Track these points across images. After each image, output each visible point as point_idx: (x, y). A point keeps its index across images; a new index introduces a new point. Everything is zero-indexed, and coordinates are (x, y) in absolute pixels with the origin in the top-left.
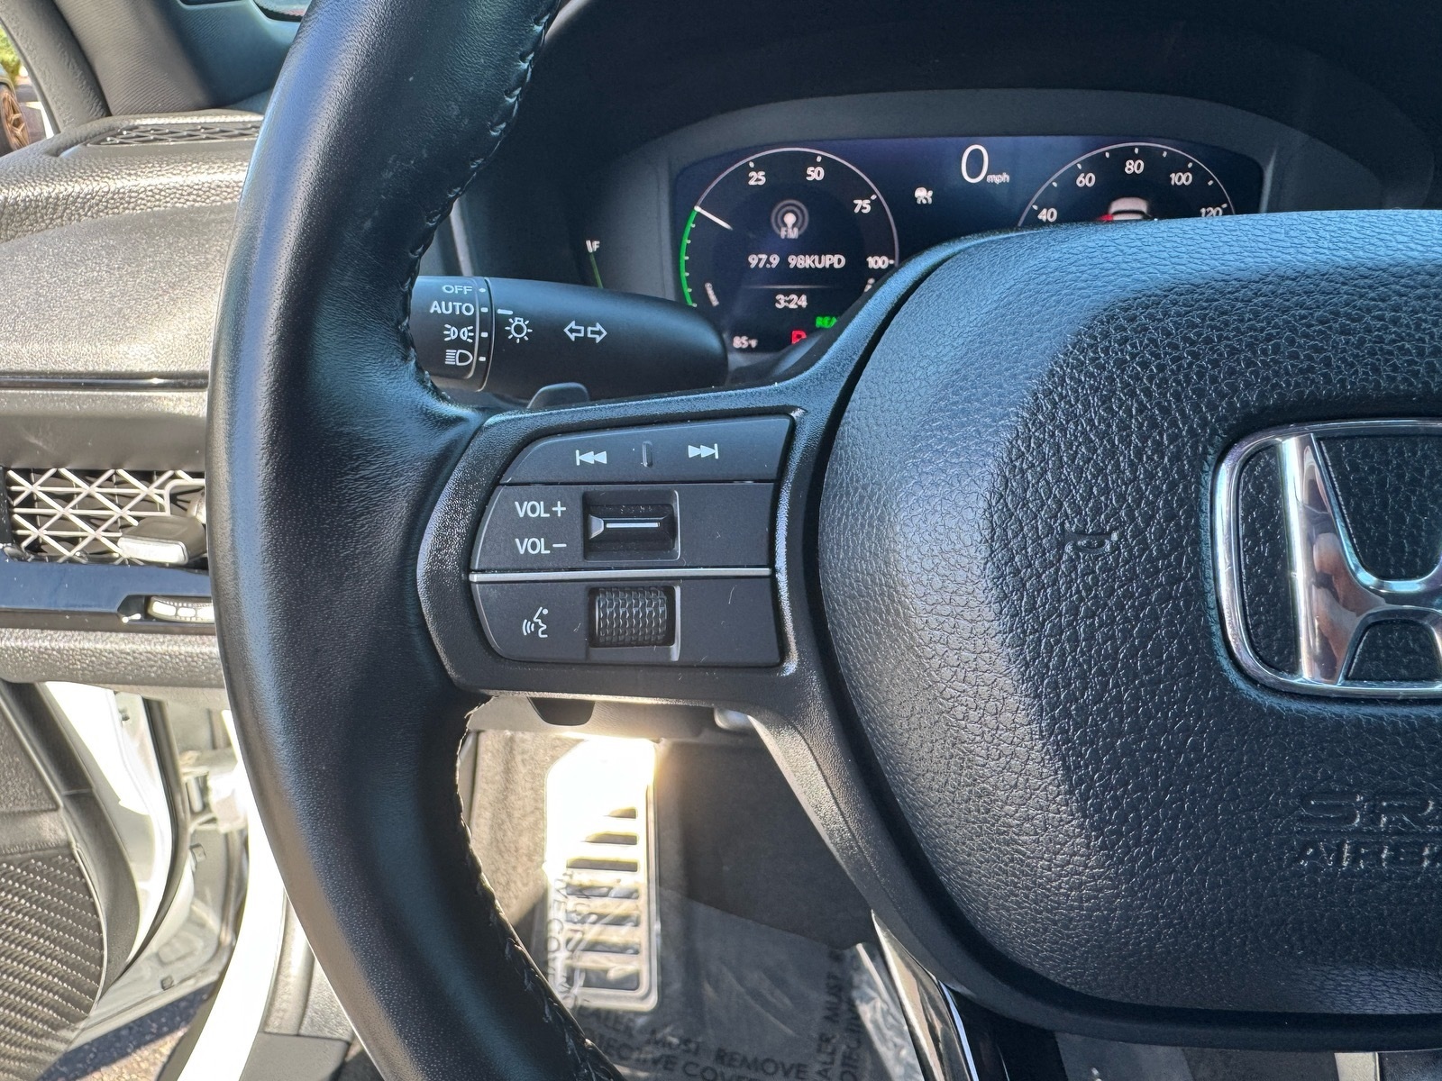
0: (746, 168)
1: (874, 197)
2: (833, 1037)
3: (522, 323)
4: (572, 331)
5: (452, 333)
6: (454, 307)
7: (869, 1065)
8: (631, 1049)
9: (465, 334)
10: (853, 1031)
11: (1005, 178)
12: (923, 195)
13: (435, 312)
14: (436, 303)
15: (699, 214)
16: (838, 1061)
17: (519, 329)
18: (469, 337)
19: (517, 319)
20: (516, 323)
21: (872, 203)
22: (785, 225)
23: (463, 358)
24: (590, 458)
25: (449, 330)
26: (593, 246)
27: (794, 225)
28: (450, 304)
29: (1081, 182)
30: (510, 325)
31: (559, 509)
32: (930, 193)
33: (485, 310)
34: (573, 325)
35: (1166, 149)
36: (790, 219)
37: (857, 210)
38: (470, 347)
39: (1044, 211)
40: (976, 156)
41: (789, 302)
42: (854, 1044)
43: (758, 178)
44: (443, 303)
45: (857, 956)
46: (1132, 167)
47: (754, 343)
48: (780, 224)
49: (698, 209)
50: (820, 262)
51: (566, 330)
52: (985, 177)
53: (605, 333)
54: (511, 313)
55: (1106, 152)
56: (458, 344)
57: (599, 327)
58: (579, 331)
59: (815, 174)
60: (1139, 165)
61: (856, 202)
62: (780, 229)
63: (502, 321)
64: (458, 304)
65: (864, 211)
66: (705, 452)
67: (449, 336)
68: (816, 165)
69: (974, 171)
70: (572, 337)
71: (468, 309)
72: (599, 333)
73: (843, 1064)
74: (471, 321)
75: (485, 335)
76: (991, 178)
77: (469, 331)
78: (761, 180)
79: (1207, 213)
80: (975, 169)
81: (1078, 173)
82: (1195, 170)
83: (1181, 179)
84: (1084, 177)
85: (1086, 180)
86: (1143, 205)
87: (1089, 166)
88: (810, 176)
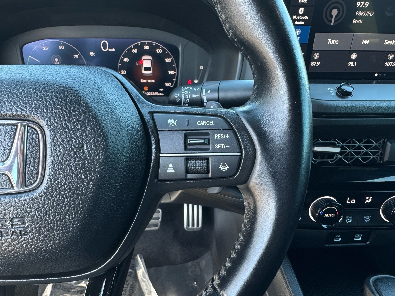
1: (79, 54)
2: (129, 280)
7: (137, 287)
8: (72, 289)
10: (135, 278)
11: (113, 50)
12: (92, 54)
15: (30, 58)
16: (129, 287)
21: (78, 56)
22: (55, 62)
27: (58, 62)
32: (94, 53)
35: (154, 43)
36: (56, 60)
37: (75, 58)
39: (125, 59)
40: (104, 44)
42: (134, 282)
43: (45, 48)
46: (147, 48)
48: (54, 61)
49: (30, 56)
52: (108, 50)
55: (139, 43)
59: (62, 47)
61: (74, 55)
62: (54, 63)
65: (77, 58)
68: (61, 45)
69: (105, 48)
73: (130, 287)
76: (110, 50)
78: (47, 49)
79: (167, 60)
80: (105, 47)
81: (132, 49)
82: (162, 49)
83: (159, 51)
84: (134, 50)
85: (135, 51)
86: (150, 58)
87: (135, 47)
88: (60, 48)
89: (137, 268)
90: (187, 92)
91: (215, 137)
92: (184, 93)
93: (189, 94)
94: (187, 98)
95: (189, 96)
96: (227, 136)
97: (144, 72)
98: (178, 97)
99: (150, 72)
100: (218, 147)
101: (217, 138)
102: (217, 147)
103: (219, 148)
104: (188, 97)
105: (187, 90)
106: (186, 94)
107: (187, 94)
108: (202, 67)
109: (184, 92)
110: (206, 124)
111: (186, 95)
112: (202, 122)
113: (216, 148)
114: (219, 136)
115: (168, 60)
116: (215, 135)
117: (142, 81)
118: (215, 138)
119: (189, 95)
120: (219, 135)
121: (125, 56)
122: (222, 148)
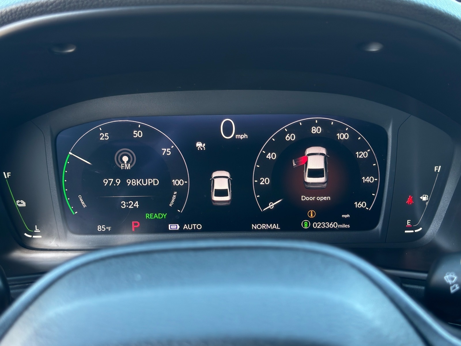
0: (97, 131)
1: (172, 147)
11: (245, 136)
15: (71, 156)
21: (172, 150)
22: (123, 162)
26: (7, 175)
27: (128, 162)
29: (288, 138)
32: (204, 145)
35: (333, 121)
36: (125, 159)
37: (163, 154)
39: (269, 154)
40: (228, 124)
41: (129, 205)
43: (104, 137)
46: (315, 130)
47: (109, 228)
48: (120, 162)
49: (71, 153)
50: (145, 183)
52: (234, 136)
55: (300, 122)
59: (137, 134)
60: (319, 129)
61: (163, 149)
62: (120, 164)
65: (168, 155)
68: (138, 129)
69: (228, 133)
76: (237, 136)
78: (107, 137)
79: (360, 155)
80: (228, 131)
81: (286, 134)
82: (350, 132)
83: (343, 136)
84: (290, 136)
85: (290, 137)
86: (323, 151)
87: (291, 130)
88: (135, 135)
97: (309, 180)
99: (322, 180)
108: (438, 169)
115: (362, 155)
117: (304, 198)
121: (269, 149)
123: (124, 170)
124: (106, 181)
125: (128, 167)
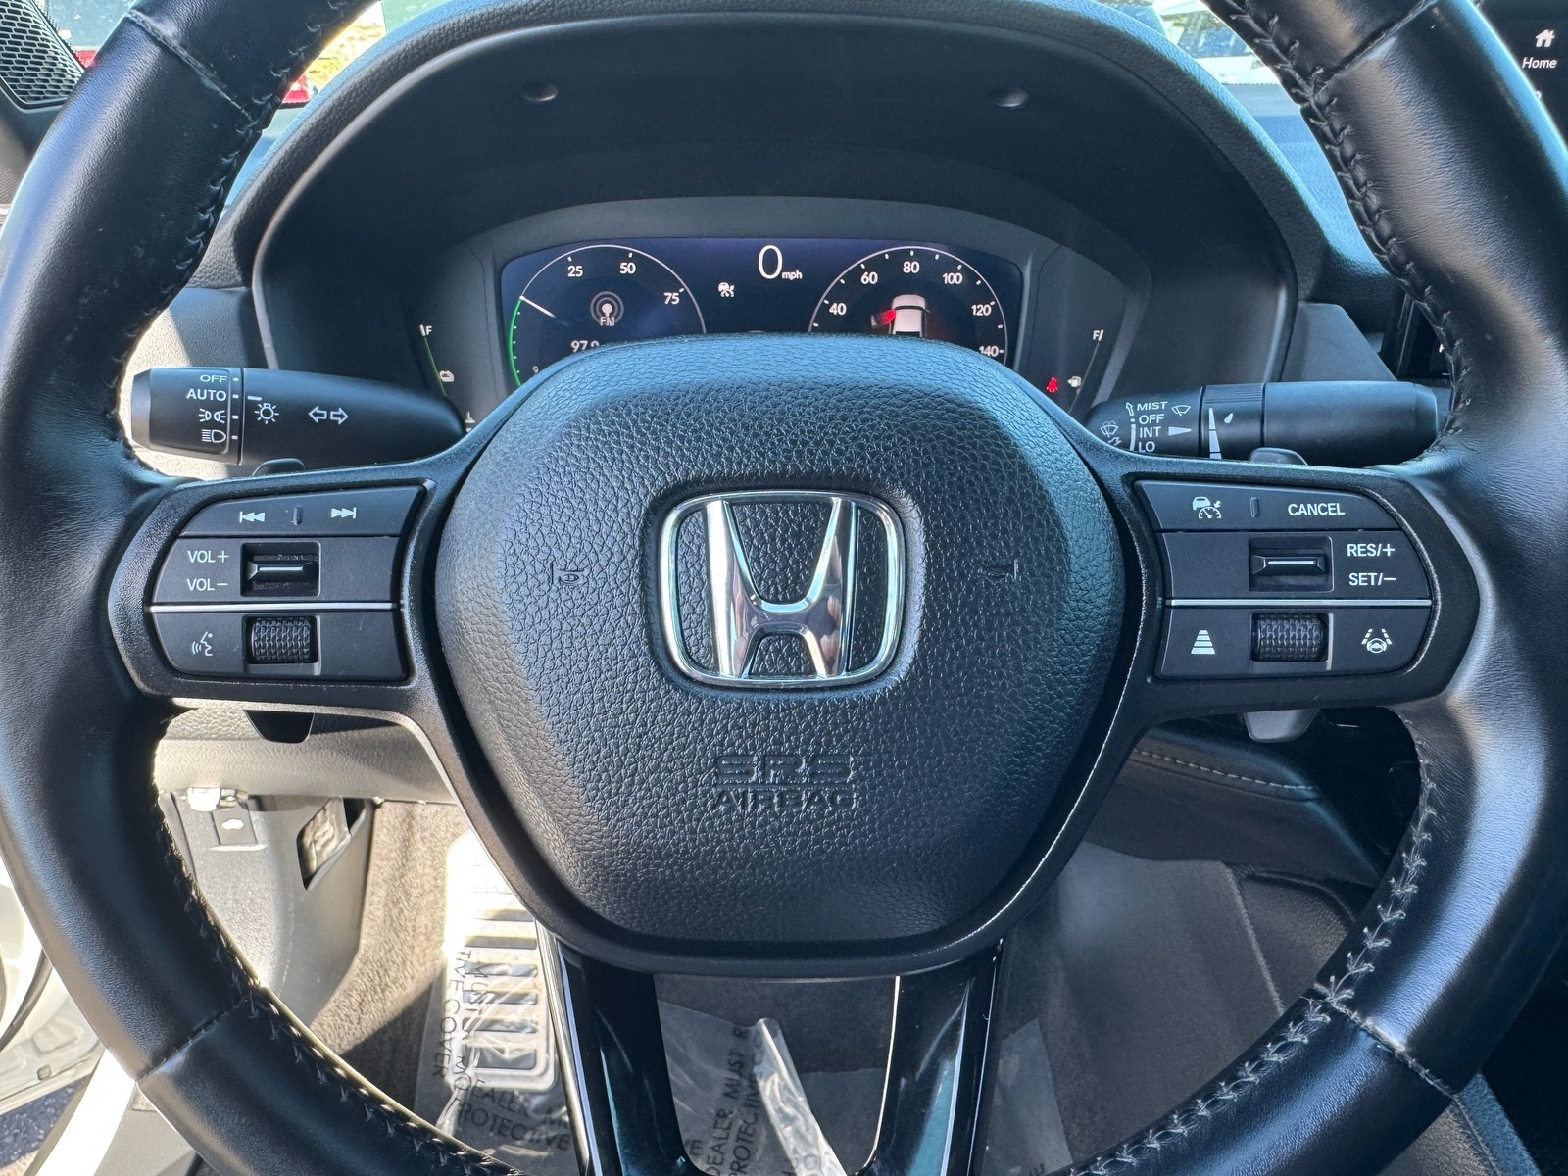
0: (565, 263)
1: (682, 290)
2: (731, 1113)
3: (269, 408)
4: (315, 414)
5: (206, 416)
6: (208, 394)
7: (764, 1139)
8: (526, 1129)
9: (218, 416)
10: (750, 1106)
11: (798, 275)
12: (725, 289)
13: (191, 397)
14: (192, 390)
15: (523, 302)
16: (733, 1137)
17: (267, 413)
18: (221, 419)
19: (265, 404)
20: (265, 407)
21: (681, 296)
22: (603, 314)
23: (217, 436)
24: (251, 517)
25: (204, 413)
26: (426, 330)
27: (611, 315)
28: (205, 391)
29: (865, 280)
30: (259, 409)
31: (223, 556)
32: (732, 287)
33: (236, 396)
34: (316, 409)
35: (938, 252)
36: (607, 308)
37: (667, 302)
38: (223, 428)
39: (835, 305)
40: (771, 255)
42: (751, 1120)
43: (576, 271)
44: (199, 391)
45: (759, 1033)
46: (910, 267)
48: (599, 314)
49: (522, 298)
51: (310, 414)
52: (780, 275)
53: (346, 416)
54: (260, 399)
55: (886, 253)
56: (212, 424)
57: (341, 411)
58: (322, 415)
59: (628, 268)
60: (915, 266)
61: (666, 294)
62: (598, 318)
63: (254, 405)
64: (212, 392)
65: (674, 303)
66: (345, 513)
67: (204, 418)
68: (628, 260)
69: (771, 269)
70: (316, 419)
71: (221, 396)
72: (341, 416)
73: (738, 1139)
74: (224, 405)
75: (236, 417)
77: (221, 414)
78: (579, 273)
79: (978, 310)
80: (770, 266)
81: (862, 272)
82: (965, 271)
83: (953, 279)
84: (868, 276)
85: (869, 279)
86: (921, 302)
87: (871, 266)
88: (624, 270)
89: (756, 1070)
90: (1150, 419)
91: (1349, 550)
92: (1137, 423)
93: (1154, 424)
94: (1148, 439)
95: (1154, 431)
96: (1389, 550)
98: (1116, 435)
100: (1358, 580)
101: (1356, 555)
102: (1354, 582)
103: (1361, 584)
104: (1151, 436)
105: (1148, 412)
106: (1143, 426)
107: (1148, 426)
108: (1098, 335)
109: (1136, 417)
110: (1316, 513)
111: (1145, 429)
112: (1302, 505)
113: (1351, 583)
114: (1360, 550)
115: (982, 310)
116: (1349, 545)
118: (1349, 555)
119: (1157, 428)
120: (1359, 545)
121: (834, 298)
122: (1373, 584)
123: (604, 326)
124: (576, 344)
125: (611, 322)
